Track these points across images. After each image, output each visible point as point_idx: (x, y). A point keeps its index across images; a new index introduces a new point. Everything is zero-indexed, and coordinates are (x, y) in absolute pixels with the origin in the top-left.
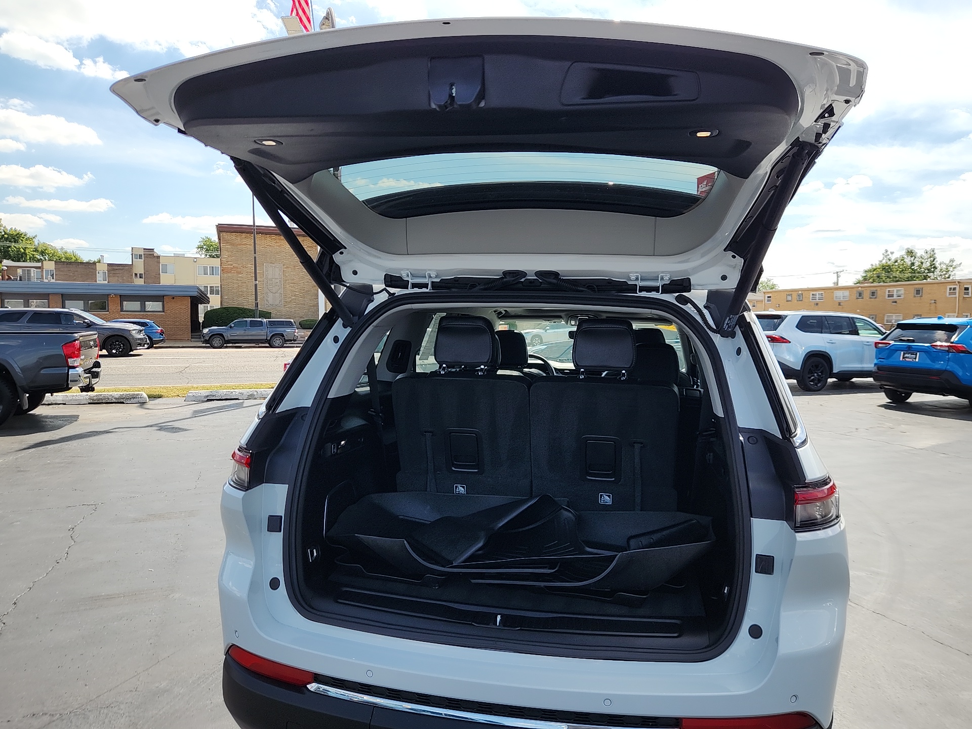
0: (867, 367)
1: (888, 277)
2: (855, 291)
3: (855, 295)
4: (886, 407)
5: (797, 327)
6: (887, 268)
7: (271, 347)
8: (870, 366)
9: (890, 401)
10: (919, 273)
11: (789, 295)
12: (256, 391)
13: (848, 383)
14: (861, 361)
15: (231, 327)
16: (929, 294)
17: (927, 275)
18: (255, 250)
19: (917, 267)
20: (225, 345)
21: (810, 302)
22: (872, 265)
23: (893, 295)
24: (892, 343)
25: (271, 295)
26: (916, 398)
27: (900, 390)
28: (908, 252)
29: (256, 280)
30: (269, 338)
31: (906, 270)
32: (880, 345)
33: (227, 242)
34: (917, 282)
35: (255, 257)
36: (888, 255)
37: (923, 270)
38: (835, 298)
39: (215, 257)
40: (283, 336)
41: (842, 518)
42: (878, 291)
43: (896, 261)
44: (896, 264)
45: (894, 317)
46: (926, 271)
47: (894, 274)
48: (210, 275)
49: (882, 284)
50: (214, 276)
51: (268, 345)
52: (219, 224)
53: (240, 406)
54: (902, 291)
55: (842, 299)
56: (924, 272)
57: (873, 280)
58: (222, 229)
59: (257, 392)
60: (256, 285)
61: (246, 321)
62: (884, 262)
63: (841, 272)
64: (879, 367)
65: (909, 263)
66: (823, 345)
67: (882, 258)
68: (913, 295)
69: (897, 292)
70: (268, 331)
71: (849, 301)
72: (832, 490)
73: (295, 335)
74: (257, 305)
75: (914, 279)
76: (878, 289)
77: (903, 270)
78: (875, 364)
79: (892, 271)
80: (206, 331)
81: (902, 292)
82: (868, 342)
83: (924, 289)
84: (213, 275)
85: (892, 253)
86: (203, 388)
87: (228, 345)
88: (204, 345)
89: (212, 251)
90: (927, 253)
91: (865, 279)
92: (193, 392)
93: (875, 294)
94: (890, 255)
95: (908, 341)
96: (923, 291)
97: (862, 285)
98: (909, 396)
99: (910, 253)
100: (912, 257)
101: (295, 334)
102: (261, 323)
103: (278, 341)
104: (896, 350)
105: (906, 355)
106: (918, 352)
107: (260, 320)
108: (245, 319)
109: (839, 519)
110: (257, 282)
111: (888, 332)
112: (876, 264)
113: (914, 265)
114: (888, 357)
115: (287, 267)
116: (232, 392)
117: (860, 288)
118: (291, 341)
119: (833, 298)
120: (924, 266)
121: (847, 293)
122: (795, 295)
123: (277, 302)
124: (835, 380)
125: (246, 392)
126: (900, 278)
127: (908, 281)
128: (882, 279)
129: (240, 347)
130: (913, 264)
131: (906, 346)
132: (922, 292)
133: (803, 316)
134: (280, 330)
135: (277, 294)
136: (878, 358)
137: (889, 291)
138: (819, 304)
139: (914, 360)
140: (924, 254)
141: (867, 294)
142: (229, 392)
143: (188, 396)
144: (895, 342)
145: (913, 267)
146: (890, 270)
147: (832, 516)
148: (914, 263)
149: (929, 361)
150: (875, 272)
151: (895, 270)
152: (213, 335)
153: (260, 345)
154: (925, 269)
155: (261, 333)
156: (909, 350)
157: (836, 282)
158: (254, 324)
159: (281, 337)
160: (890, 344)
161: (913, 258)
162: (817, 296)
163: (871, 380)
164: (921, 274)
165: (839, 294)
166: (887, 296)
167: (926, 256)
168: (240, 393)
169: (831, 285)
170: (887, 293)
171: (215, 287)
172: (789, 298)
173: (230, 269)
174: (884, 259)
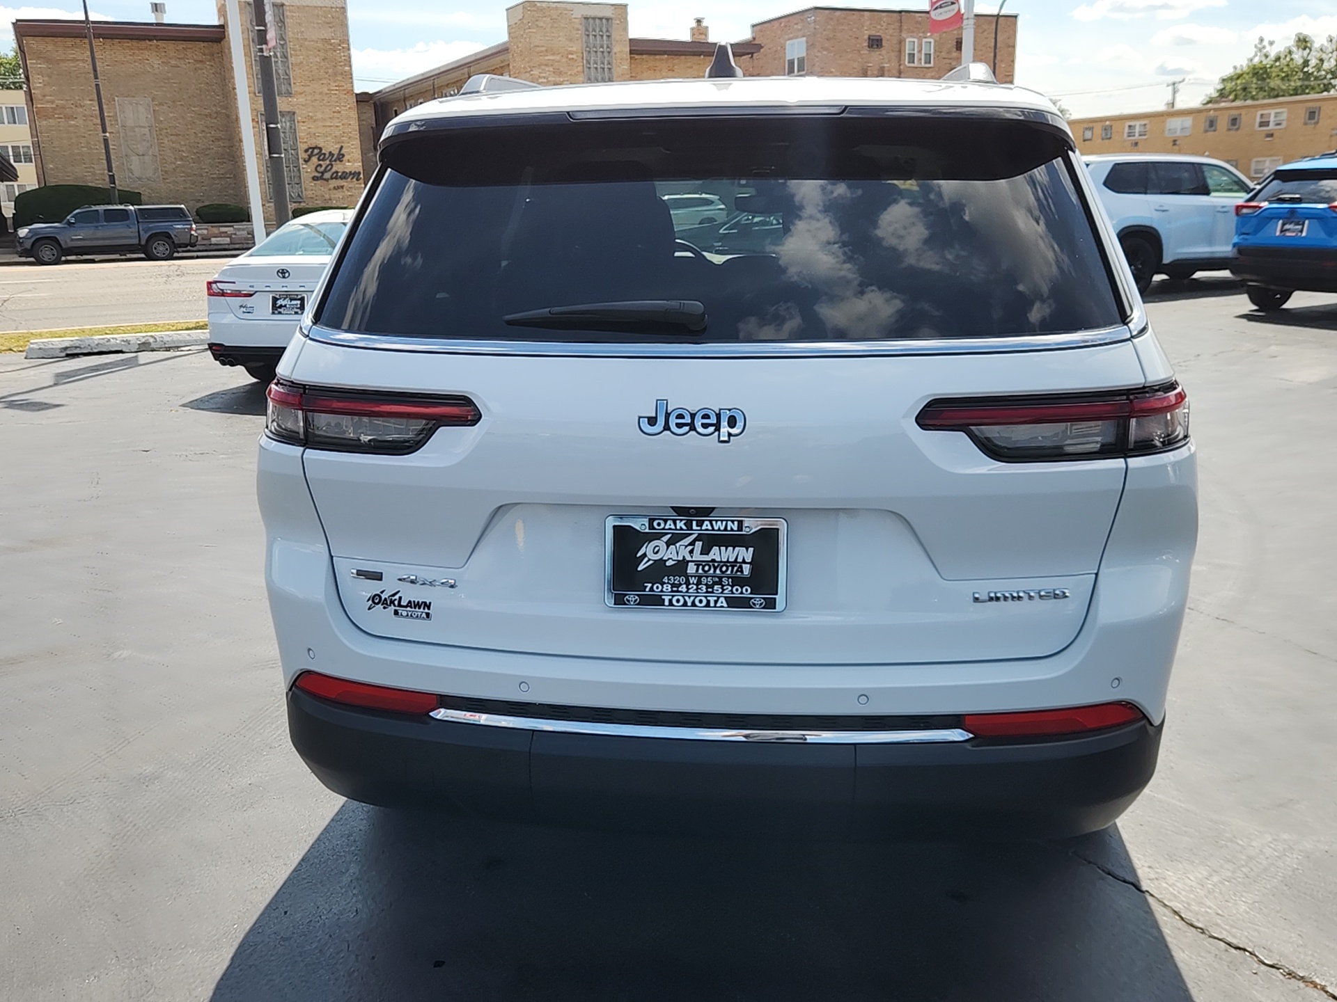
0: (1220, 252)
1: (1261, 89)
2: (1202, 116)
3: (1203, 125)
4: (1249, 317)
5: (1105, 184)
6: (1261, 72)
7: (150, 257)
8: (1224, 249)
9: (1255, 308)
10: (1316, 78)
11: (1086, 129)
12: (152, 336)
13: (1186, 281)
14: (1210, 242)
15: (69, 223)
16: (1331, 117)
17: (1330, 84)
18: (95, 70)
19: (1314, 69)
20: (63, 258)
21: (1125, 141)
22: (1235, 68)
23: (1269, 122)
24: (1265, 205)
25: (135, 158)
26: (1300, 300)
27: (1272, 287)
28: (1299, 40)
29: (104, 131)
30: (143, 242)
31: (1292, 75)
32: (1245, 211)
33: (39, 56)
34: (1313, 96)
35: (97, 85)
36: (1264, 47)
37: (1323, 73)
38: (1167, 132)
39: (11, 89)
40: (169, 236)
41: (1192, 439)
42: (1243, 117)
43: (1278, 59)
44: (1277, 64)
45: (1267, 164)
46: (1329, 76)
47: (1272, 84)
48: (9, 123)
49: (1249, 102)
50: (17, 125)
51: (143, 256)
52: (18, 21)
53: (132, 363)
54: (1284, 113)
55: (1178, 134)
56: (1325, 78)
57: (1236, 96)
58: (24, 29)
59: (155, 339)
60: (106, 141)
61: (97, 211)
62: (1256, 60)
63: (1180, 82)
64: (1241, 249)
65: (1301, 61)
66: (1149, 215)
67: (1254, 54)
68: (1303, 121)
69: (1276, 117)
70: (141, 229)
71: (1190, 135)
72: (1181, 397)
73: (191, 235)
74: (112, 179)
75: (1307, 91)
76: (1243, 112)
77: (1287, 76)
78: (1234, 245)
79: (1270, 78)
80: (23, 232)
81: (1284, 116)
82: (1223, 207)
83: (1322, 108)
84: (15, 123)
85: (1271, 43)
86: (53, 335)
87: (69, 258)
88: (23, 259)
89: (4, 75)
90: (1331, 41)
91: (1222, 94)
92: (36, 342)
93: (1238, 121)
94: (1268, 48)
95: (1292, 200)
96: (1322, 112)
97: (1216, 106)
98: (1287, 297)
99: (1303, 42)
100: (1305, 49)
101: (193, 232)
102: (124, 215)
103: (161, 248)
104: (1271, 217)
105: (1287, 227)
106: (1307, 218)
107: (122, 207)
108: (94, 208)
109: (1188, 440)
110: (108, 134)
111: (1258, 187)
112: (1241, 66)
113: (1308, 66)
114: (1257, 230)
115: (161, 104)
116: (109, 340)
117: (1212, 112)
118: (186, 246)
119: (1163, 131)
120: (1326, 66)
121: (1188, 122)
122: (1098, 129)
123: (150, 173)
124: (1164, 277)
125: (135, 338)
126: (1283, 90)
127: (1296, 94)
128: (1250, 92)
129: (93, 261)
130: (1306, 63)
131: (1287, 210)
132: (1319, 115)
133: (1116, 164)
134: (162, 226)
135: (146, 158)
136: (1240, 233)
137: (1262, 115)
138: (1139, 145)
139: (1299, 234)
140: (1326, 43)
141: (1223, 123)
142: (103, 339)
143: (32, 349)
144: (1270, 203)
145: (1306, 69)
146: (1265, 76)
147: (1178, 436)
148: (1308, 61)
149: (1322, 235)
150: (1239, 82)
151: (1274, 75)
152: (40, 240)
153: (129, 256)
154: (1327, 73)
155: (125, 233)
156: (1293, 217)
157: (1172, 102)
158: (111, 216)
159: (167, 239)
160: (1261, 207)
161: (1308, 50)
162: (1137, 130)
163: (1226, 274)
164: (1319, 82)
165: (1176, 124)
166: (1257, 124)
167: (1330, 47)
168: (123, 341)
169: (1161, 107)
170: (1258, 120)
171: (23, 147)
172: (1088, 135)
173: (51, 110)
174: (1256, 55)
